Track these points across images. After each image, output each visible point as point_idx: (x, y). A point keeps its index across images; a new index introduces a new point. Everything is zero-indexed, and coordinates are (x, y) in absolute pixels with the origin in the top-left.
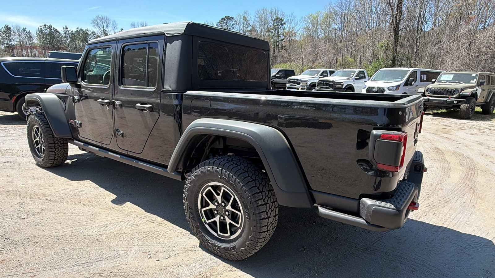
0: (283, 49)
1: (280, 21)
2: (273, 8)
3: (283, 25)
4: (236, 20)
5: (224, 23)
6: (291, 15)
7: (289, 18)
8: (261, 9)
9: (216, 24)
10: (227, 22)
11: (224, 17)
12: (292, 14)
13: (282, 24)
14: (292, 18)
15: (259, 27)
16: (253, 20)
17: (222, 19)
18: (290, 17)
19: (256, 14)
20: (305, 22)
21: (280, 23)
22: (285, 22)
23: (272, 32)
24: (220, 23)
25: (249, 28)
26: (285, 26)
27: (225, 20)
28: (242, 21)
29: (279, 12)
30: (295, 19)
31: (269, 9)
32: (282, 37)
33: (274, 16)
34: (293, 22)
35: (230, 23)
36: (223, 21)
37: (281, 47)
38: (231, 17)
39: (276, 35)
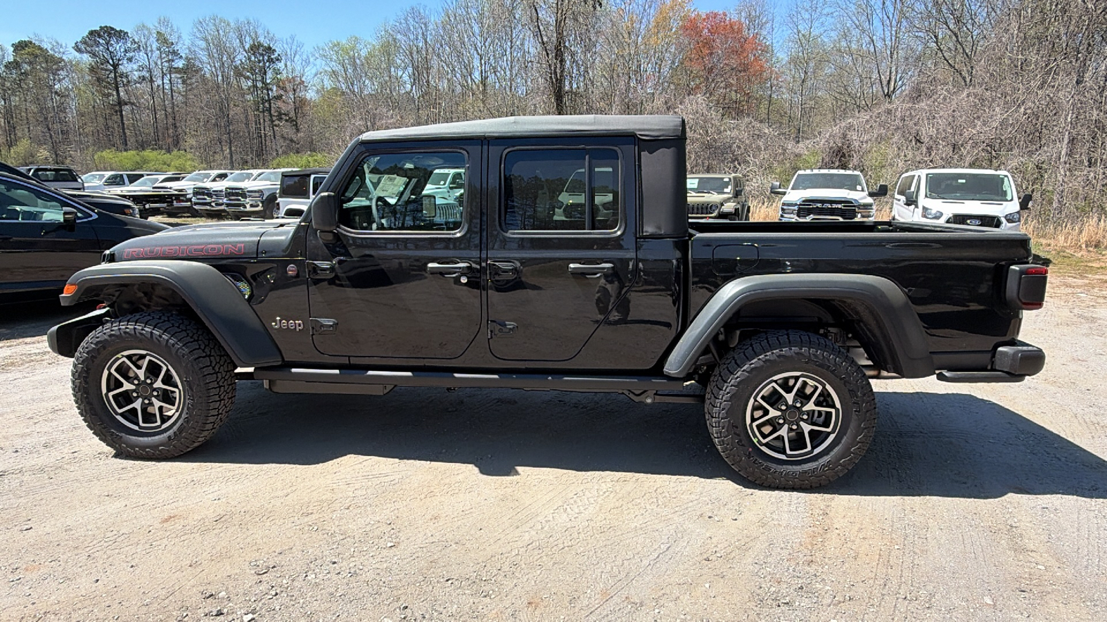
0: (281, 118)
1: (263, 53)
2: (242, 19)
3: (274, 62)
4: (136, 40)
5: (98, 44)
6: (289, 40)
7: (285, 46)
8: (207, 19)
9: (74, 45)
10: (107, 44)
11: (98, 29)
12: (293, 38)
13: (271, 61)
14: (294, 47)
15: (209, 63)
16: (186, 43)
17: (92, 33)
18: (287, 44)
19: (195, 30)
20: (324, 58)
21: (266, 58)
22: (279, 55)
23: (248, 78)
24: (85, 43)
25: (180, 64)
26: (281, 65)
27: (100, 36)
28: (155, 45)
29: (260, 32)
30: (302, 50)
31: (231, 21)
32: (275, 91)
33: (248, 39)
34: (297, 56)
35: (118, 47)
36: (95, 40)
37: (276, 114)
38: (118, 29)
39: (259, 85)
